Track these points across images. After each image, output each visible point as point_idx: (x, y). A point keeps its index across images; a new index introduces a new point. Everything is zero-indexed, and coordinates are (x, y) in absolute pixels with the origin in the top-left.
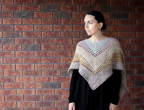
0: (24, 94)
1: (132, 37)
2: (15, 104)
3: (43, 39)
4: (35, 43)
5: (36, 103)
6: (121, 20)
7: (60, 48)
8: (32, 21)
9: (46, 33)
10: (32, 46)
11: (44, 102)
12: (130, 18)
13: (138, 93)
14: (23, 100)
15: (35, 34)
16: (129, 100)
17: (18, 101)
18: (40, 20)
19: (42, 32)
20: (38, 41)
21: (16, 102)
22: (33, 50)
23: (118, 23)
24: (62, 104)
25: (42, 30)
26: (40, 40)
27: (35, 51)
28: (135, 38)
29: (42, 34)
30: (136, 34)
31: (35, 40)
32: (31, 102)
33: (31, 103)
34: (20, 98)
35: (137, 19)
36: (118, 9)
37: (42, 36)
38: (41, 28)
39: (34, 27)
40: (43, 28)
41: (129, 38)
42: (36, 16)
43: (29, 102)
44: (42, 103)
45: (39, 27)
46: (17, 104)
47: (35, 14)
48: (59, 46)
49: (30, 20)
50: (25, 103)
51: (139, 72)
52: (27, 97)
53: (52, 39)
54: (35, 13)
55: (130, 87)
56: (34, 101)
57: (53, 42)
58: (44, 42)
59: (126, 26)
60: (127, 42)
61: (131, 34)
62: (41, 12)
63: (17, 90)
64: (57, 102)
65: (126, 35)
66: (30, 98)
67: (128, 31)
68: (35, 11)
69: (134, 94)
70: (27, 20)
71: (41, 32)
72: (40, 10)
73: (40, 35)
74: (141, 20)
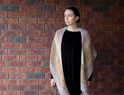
0: (9, 83)
1: (113, 30)
2: (1, 94)
3: (28, 32)
4: (20, 35)
5: (21, 93)
6: (102, 13)
7: (44, 40)
8: (17, 14)
9: (31, 25)
10: (17, 38)
11: (29, 92)
12: (112, 12)
13: (119, 83)
14: (8, 90)
15: (20, 26)
16: (110, 89)
17: (3, 90)
18: (25, 13)
19: (27, 25)
20: (23, 33)
21: (2, 91)
22: (18, 42)
23: (100, 16)
24: (46, 93)
25: (26, 22)
26: (25, 33)
27: (20, 43)
28: (116, 30)
29: (27, 26)
30: (117, 26)
31: (20, 32)
32: (16, 91)
33: (16, 93)
34: (6, 88)
35: (118, 12)
36: (99, 2)
37: (27, 28)
38: (26, 21)
39: (20, 20)
40: (28, 21)
41: (110, 30)
42: (21, 9)
43: (15, 92)
44: (27, 93)
45: (24, 20)
46: (3, 93)
47: (20, 8)
48: (43, 38)
49: (16, 13)
50: (11, 93)
51: (120, 63)
52: (12, 87)
53: (36, 31)
54: (20, 6)
55: (111, 78)
56: (20, 91)
57: (37, 34)
58: (28, 34)
59: (107, 19)
60: (109, 34)
61: (112, 26)
62: (26, 6)
63: (3, 80)
64: (41, 92)
65: (107, 27)
66: (15, 88)
67: (109, 23)
68: (20, 4)
69: (115, 84)
70: (12, 14)
71: (25, 25)
72: (25, 4)
73: (24, 27)
74: (122, 13)
